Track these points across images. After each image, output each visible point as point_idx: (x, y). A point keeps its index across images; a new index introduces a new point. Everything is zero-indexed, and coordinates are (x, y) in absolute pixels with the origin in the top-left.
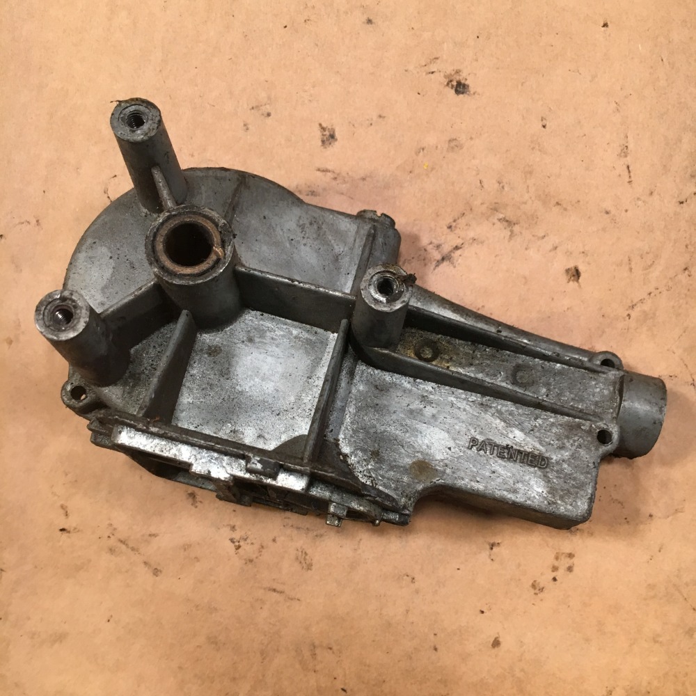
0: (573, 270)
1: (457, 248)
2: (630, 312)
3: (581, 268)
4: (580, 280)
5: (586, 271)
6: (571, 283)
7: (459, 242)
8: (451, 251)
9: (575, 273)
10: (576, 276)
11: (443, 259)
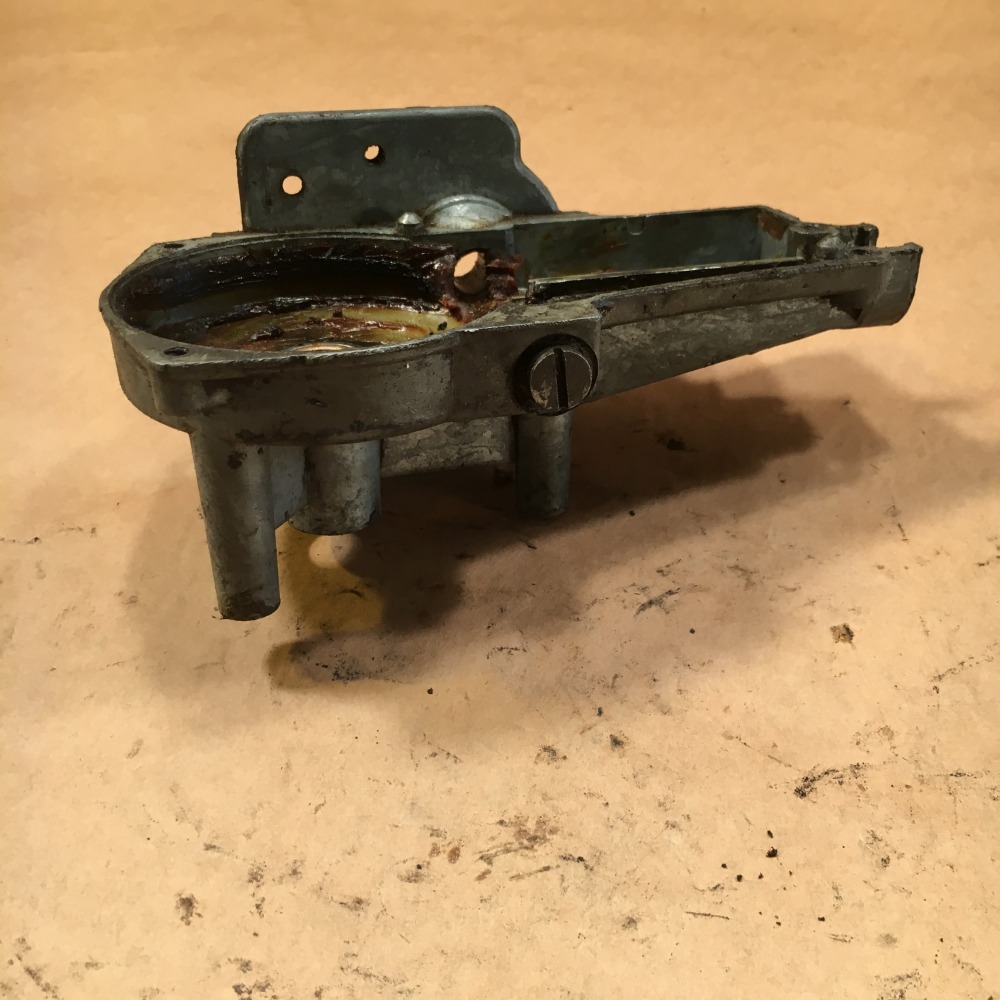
0: (842, 628)
1: (670, 593)
2: (937, 684)
3: (852, 627)
4: (853, 641)
5: (861, 630)
6: (840, 643)
7: (673, 587)
8: (663, 596)
9: (844, 632)
10: (848, 636)
11: (651, 603)
